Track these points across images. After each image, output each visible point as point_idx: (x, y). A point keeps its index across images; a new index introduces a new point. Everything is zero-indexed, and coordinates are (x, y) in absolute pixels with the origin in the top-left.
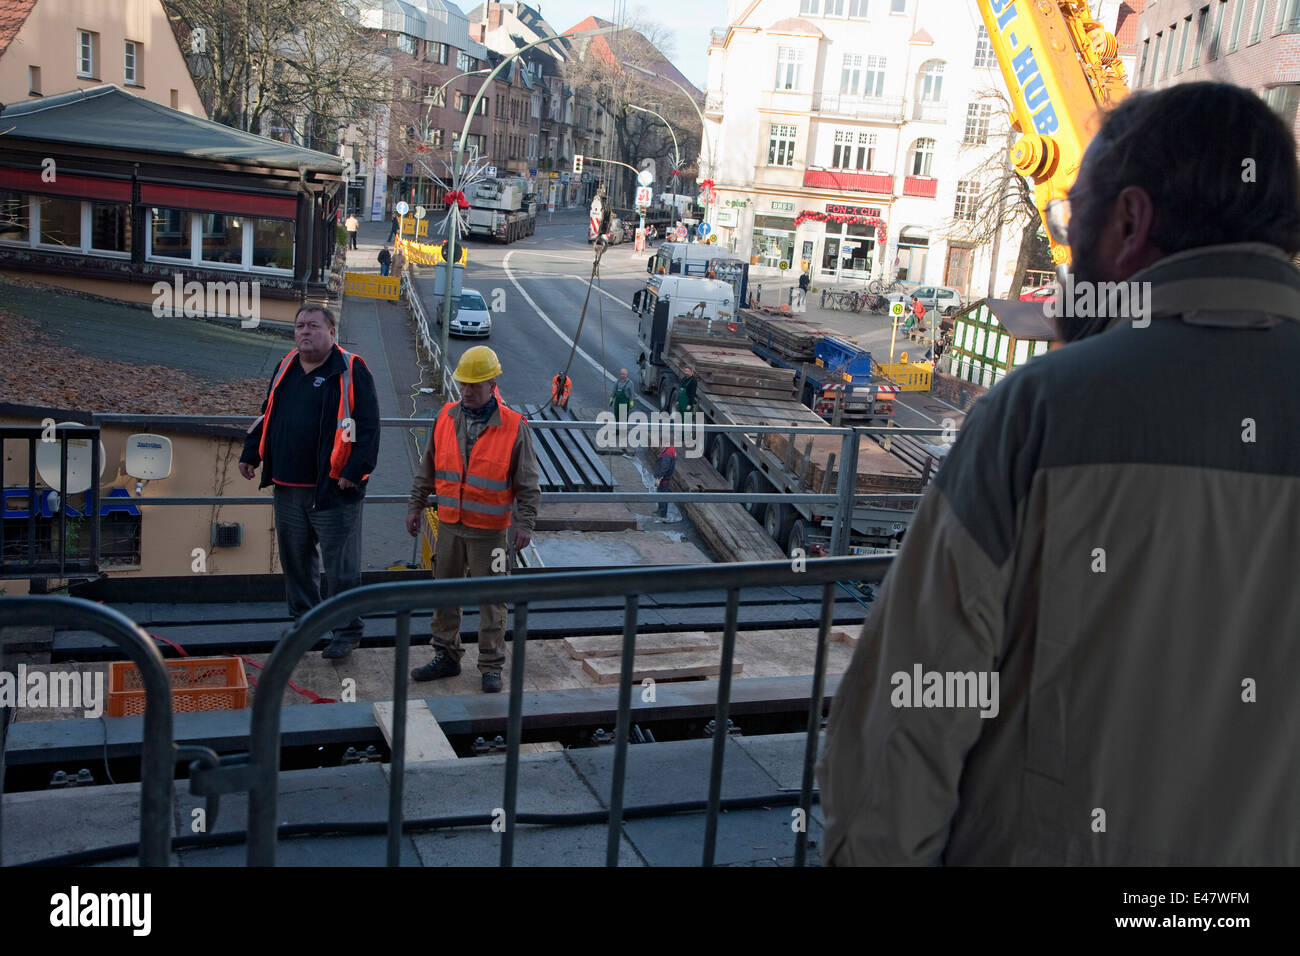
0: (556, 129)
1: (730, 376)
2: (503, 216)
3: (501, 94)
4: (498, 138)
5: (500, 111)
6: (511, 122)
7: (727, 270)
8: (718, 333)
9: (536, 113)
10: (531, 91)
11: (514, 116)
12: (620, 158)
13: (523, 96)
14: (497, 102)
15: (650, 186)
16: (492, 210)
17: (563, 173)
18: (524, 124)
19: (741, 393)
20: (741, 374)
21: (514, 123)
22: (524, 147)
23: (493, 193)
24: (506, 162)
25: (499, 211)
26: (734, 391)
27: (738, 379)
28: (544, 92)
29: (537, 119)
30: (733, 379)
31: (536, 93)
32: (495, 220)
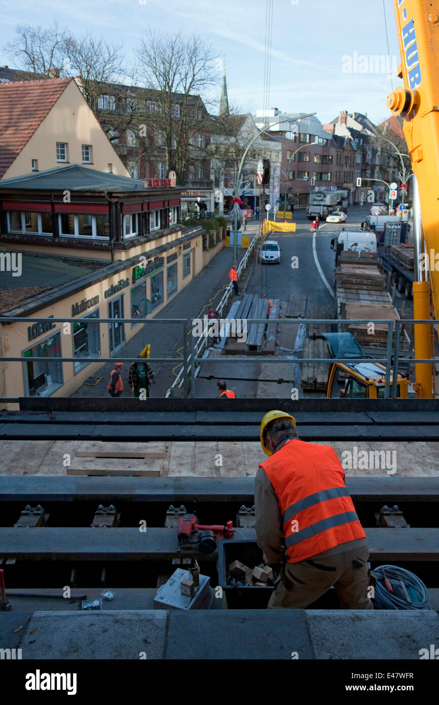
0: (369, 167)
1: (351, 279)
2: (326, 208)
3: (339, 153)
4: (338, 174)
5: (339, 161)
6: (345, 166)
7: (393, 227)
8: (363, 258)
9: (359, 160)
10: (355, 151)
11: (346, 163)
12: (381, 178)
13: (351, 154)
14: (337, 158)
15: (396, 190)
16: (320, 205)
17: (375, 187)
18: (352, 166)
19: (356, 288)
20: (357, 278)
21: (346, 167)
22: (352, 177)
23: (321, 198)
24: (342, 184)
25: (324, 206)
26: (353, 286)
27: (354, 281)
28: (363, 151)
29: (359, 164)
30: (352, 281)
31: (359, 152)
32: (322, 210)
